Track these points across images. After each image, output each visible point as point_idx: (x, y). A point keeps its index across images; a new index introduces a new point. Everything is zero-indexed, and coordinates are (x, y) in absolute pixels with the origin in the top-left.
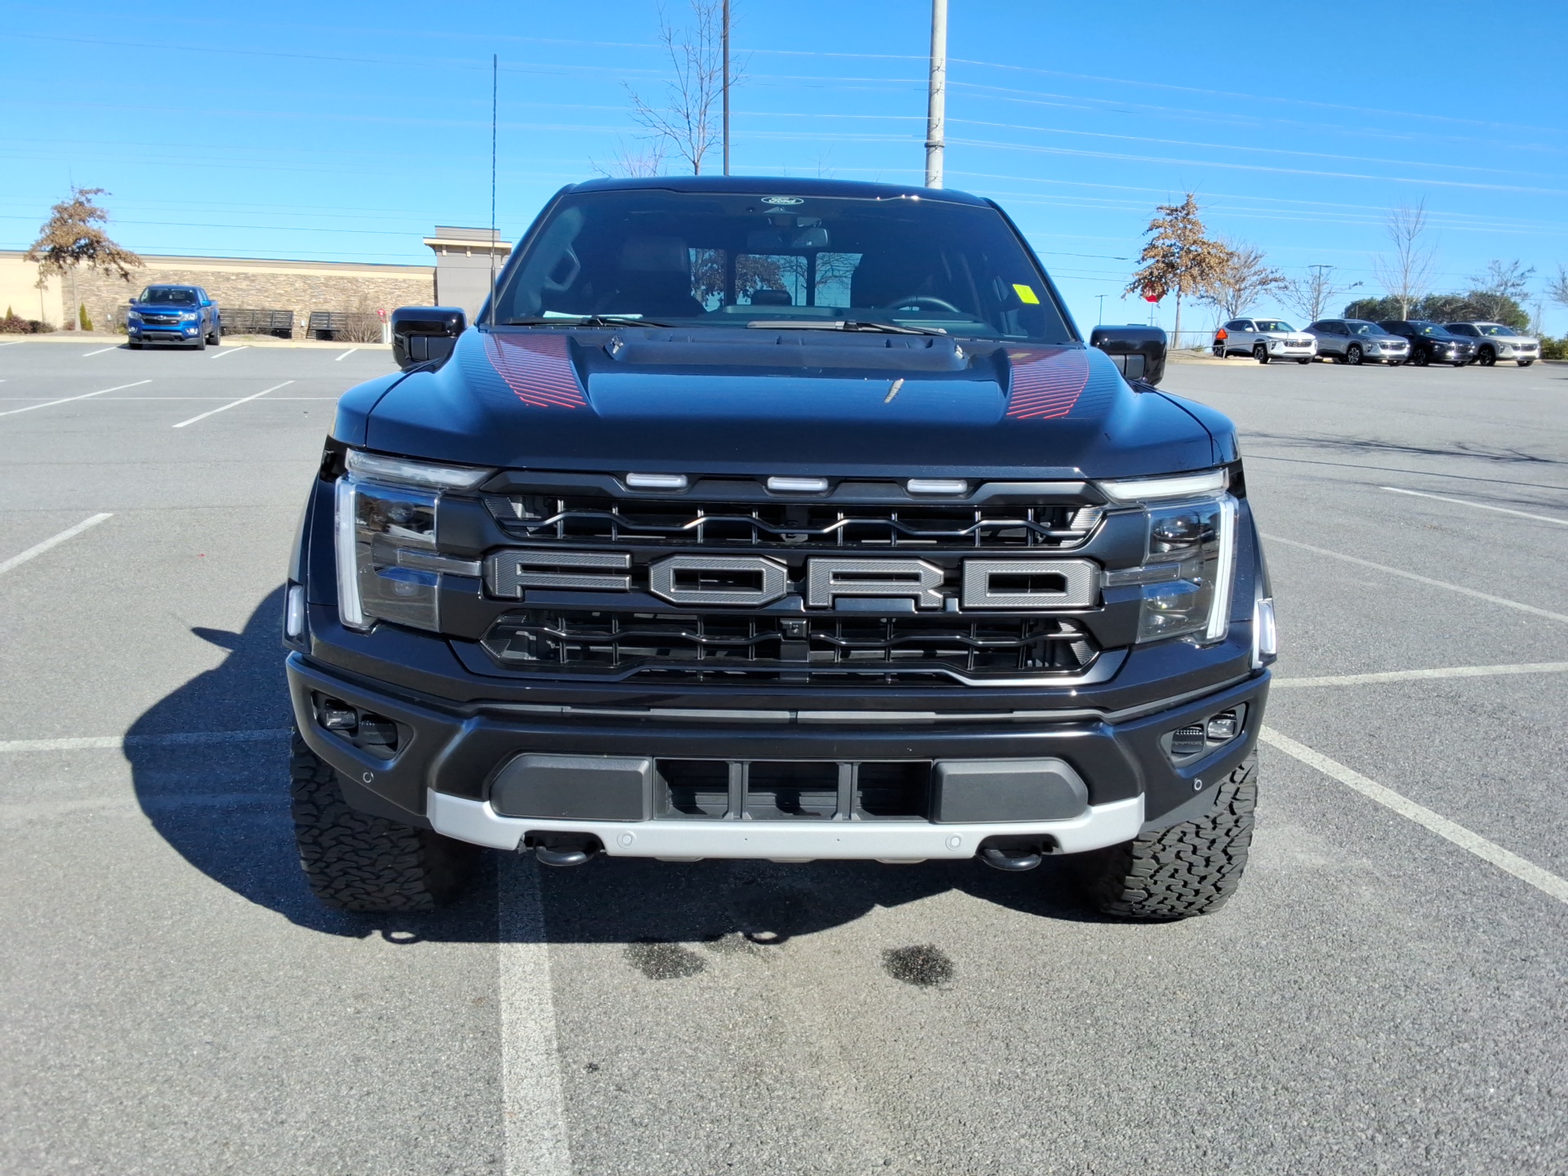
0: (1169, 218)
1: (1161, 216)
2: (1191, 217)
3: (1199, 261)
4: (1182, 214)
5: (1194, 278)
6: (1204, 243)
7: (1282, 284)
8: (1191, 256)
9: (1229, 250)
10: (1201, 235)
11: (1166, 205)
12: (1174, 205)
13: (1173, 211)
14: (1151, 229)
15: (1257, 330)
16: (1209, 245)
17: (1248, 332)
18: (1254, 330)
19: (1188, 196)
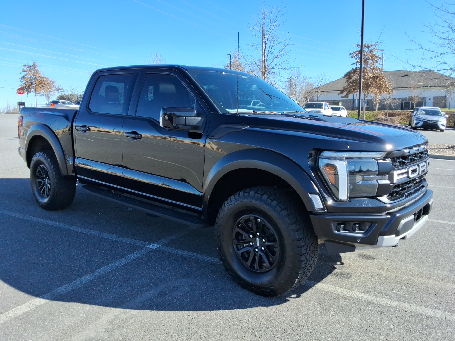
0: (28, 69)
1: (25, 68)
2: (36, 69)
3: (40, 83)
4: (32, 68)
5: (40, 88)
6: (42, 77)
7: (62, 91)
8: (39, 81)
9: (50, 79)
10: (41, 75)
11: (27, 64)
12: (29, 65)
13: (29, 67)
14: (23, 72)
15: (62, 104)
16: (44, 78)
17: (59, 105)
18: (61, 104)
19: (34, 62)
